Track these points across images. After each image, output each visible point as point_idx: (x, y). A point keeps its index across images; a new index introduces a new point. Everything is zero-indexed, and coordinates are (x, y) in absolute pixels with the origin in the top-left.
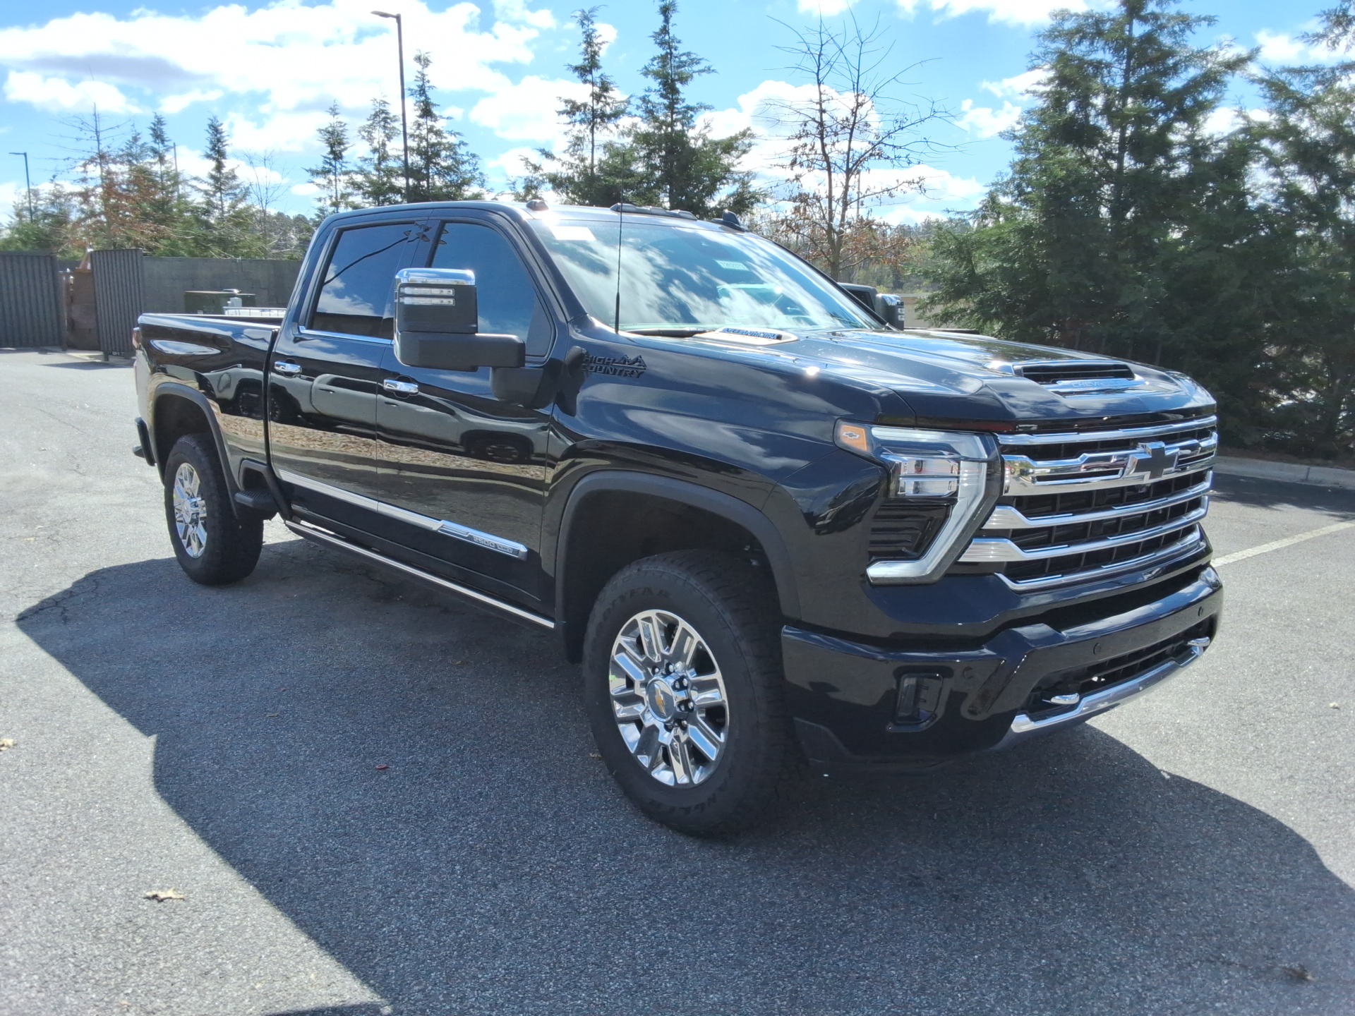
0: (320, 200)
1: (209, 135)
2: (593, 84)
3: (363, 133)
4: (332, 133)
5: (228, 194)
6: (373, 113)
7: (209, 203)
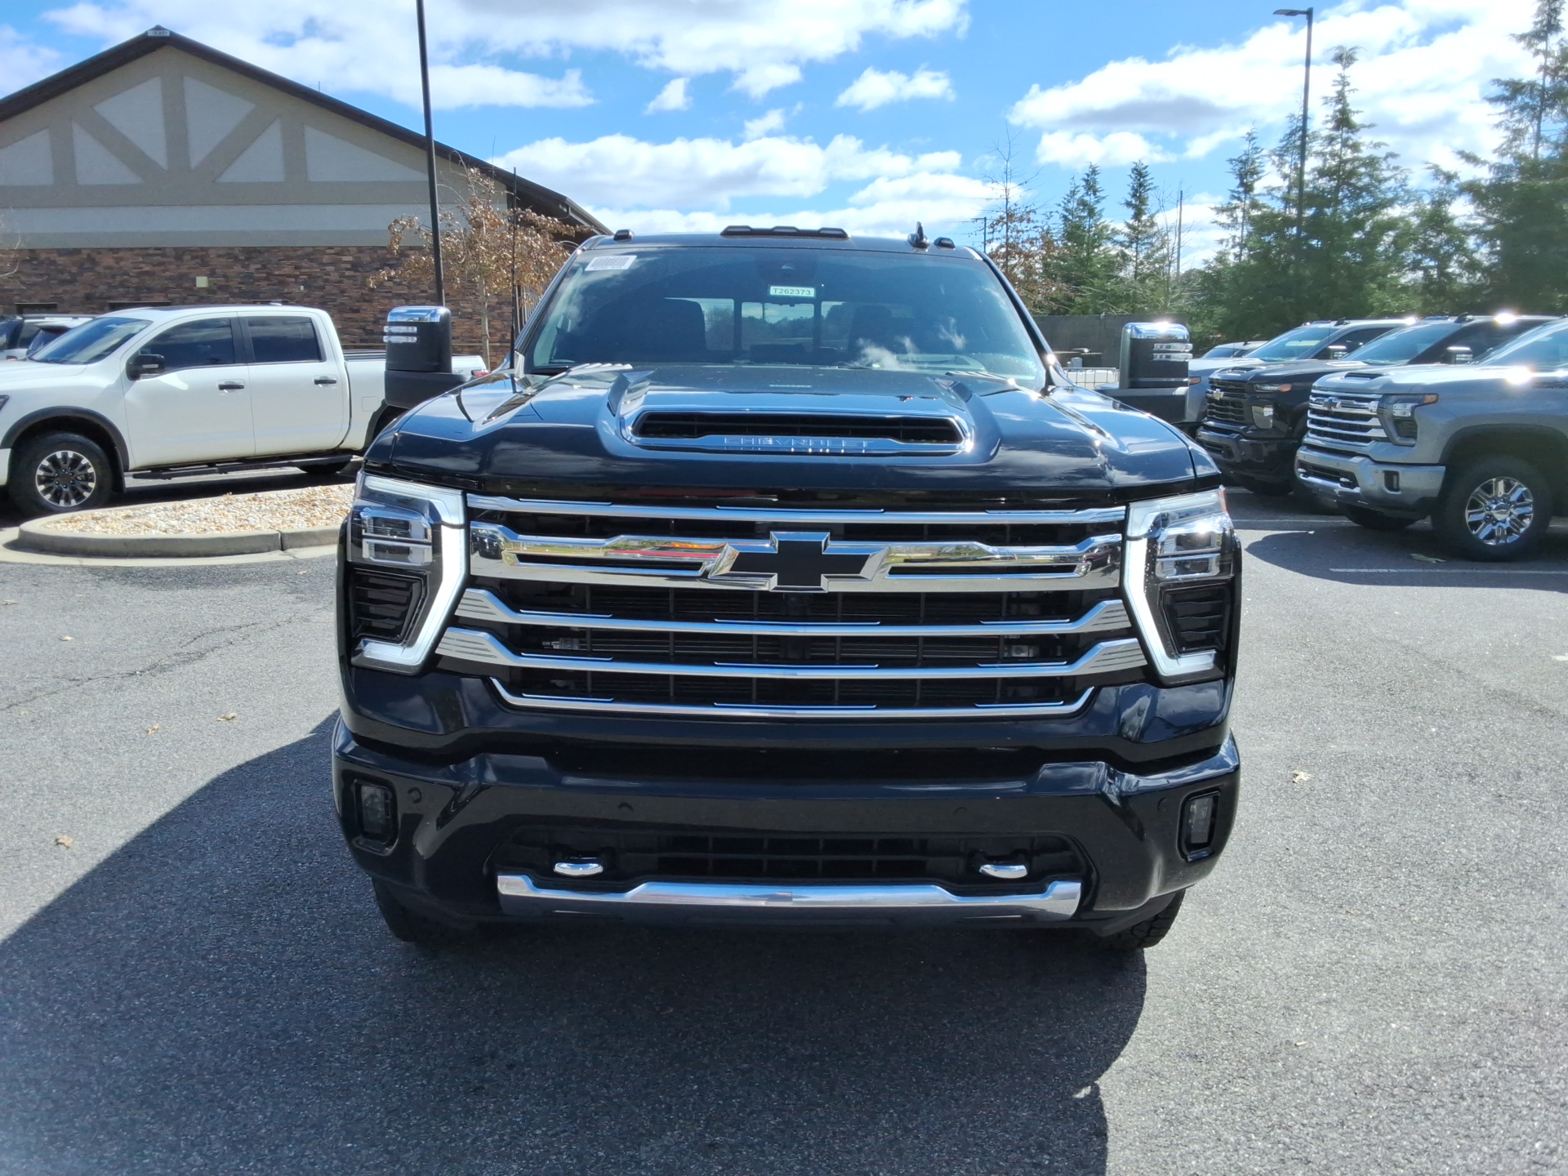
0: (1221, 242)
1: (1131, 180)
2: (1547, 54)
3: (1273, 157)
4: (1244, 163)
5: (1144, 244)
6: (1288, 131)
7: (1124, 256)
